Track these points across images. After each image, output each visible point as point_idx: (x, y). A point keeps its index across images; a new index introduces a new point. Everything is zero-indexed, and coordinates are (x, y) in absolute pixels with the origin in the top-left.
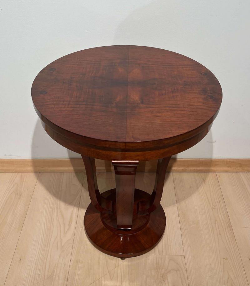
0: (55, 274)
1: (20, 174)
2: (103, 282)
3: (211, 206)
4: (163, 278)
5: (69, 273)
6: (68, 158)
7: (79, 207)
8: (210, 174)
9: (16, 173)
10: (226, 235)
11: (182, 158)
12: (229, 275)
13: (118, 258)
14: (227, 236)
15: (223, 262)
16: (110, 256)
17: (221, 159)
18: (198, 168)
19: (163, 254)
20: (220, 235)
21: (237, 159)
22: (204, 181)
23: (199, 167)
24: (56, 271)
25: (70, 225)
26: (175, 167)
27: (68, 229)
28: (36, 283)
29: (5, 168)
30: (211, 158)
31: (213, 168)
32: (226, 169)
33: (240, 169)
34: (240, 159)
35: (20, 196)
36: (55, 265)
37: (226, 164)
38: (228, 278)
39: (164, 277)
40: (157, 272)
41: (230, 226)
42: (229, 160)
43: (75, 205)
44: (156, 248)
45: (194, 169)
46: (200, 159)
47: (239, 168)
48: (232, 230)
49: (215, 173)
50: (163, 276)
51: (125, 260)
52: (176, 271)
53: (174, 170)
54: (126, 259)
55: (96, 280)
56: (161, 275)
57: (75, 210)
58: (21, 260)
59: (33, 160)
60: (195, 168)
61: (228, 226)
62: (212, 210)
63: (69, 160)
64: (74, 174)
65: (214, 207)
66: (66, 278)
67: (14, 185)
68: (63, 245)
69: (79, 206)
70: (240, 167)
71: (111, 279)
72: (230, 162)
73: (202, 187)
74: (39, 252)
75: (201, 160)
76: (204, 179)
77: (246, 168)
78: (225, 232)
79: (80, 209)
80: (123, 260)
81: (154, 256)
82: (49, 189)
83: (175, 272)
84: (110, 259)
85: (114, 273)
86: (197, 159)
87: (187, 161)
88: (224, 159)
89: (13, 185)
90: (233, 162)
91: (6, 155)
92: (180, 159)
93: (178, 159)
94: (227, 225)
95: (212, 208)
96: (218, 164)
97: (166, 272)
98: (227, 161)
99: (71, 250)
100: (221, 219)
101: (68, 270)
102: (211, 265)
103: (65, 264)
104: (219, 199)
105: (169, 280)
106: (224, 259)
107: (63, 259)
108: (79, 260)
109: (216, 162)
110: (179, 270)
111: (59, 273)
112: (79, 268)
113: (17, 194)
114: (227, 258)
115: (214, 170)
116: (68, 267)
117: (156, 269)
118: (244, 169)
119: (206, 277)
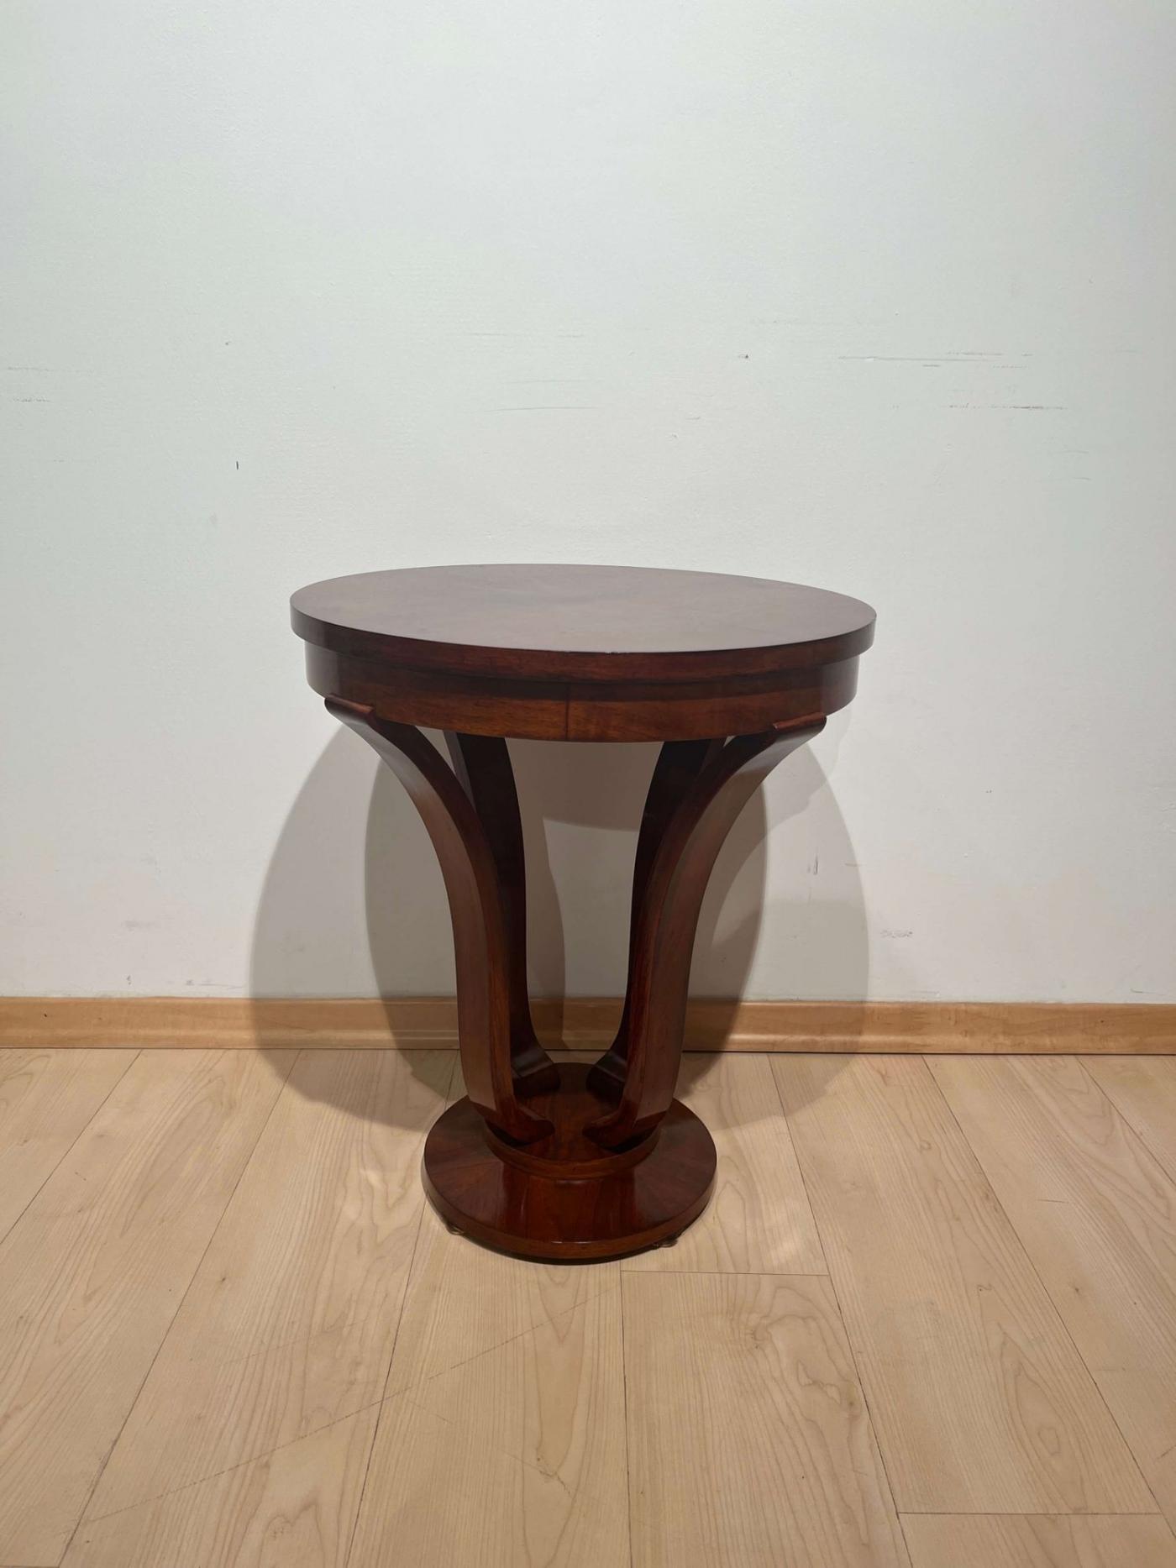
0: (349, 1321)
1: (232, 1053)
3: (914, 1143)
4: (755, 1339)
5: (402, 1321)
8: (904, 1059)
9: (221, 1051)
10: (979, 1221)
11: (800, 998)
12: (1005, 1333)
14: (985, 1225)
15: (979, 1294)
17: (936, 1004)
20: (958, 1219)
21: (992, 1004)
22: (883, 1076)
24: (352, 1313)
25: (405, 1187)
26: (776, 1032)
28: (278, 1347)
29: (182, 1033)
32: (956, 1040)
33: (1005, 1043)
34: (1003, 1004)
35: (232, 1107)
36: (351, 1295)
37: (956, 1022)
38: (1004, 1343)
40: (732, 1320)
41: (989, 1194)
42: (963, 1007)
45: (845, 1043)
47: (1001, 1039)
48: (998, 1207)
49: (920, 1058)
50: (754, 1333)
52: (803, 1319)
53: (735, 1043)
55: (504, 1341)
56: (748, 1331)
58: (224, 1279)
61: (984, 1195)
62: (921, 1152)
65: (926, 1146)
66: (389, 1332)
67: (210, 1081)
68: (379, 1240)
70: (1004, 1033)
71: (561, 1339)
72: (966, 1012)
73: (879, 1094)
77: (1027, 1041)
78: (975, 1213)
81: (717, 1276)
83: (801, 1322)
85: (572, 1322)
86: (853, 1002)
87: (818, 1009)
89: (206, 1081)
90: (979, 1015)
91: (189, 983)
92: (792, 1001)
94: (981, 1192)
95: (919, 1146)
96: (929, 1024)
97: (765, 1322)
98: (957, 1011)
99: (410, 1257)
100: (955, 1176)
101: (398, 1312)
102: (933, 1304)
103: (386, 1295)
104: (942, 1123)
105: (780, 1345)
106: (980, 1288)
107: (379, 1280)
108: (441, 1284)
109: (920, 1013)
110: (814, 1319)
111: (365, 1320)
112: (439, 1307)
113: (222, 1104)
114: (990, 1285)
115: (918, 1045)
116: (400, 1302)
117: (727, 1313)
118: (1019, 1044)
119: (918, 1339)
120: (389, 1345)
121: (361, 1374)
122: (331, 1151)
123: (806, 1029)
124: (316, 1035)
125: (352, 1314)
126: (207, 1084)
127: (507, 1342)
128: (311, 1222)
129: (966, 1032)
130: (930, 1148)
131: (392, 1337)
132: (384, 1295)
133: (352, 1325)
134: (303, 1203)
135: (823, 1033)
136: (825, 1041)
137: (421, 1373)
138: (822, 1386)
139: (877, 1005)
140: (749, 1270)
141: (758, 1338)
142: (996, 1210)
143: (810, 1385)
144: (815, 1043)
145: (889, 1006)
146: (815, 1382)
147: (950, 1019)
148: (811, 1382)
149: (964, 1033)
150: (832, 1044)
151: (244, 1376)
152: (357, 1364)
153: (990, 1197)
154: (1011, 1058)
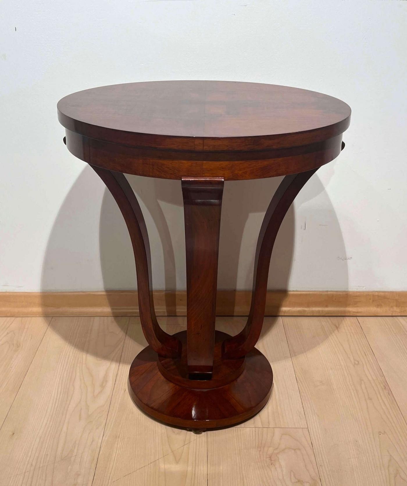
0: (75, 454)
1: (19, 319)
2: (162, 466)
3: (351, 361)
5: (100, 454)
6: (103, 290)
7: (120, 362)
8: (348, 319)
9: (13, 318)
10: (381, 401)
11: (297, 290)
12: (391, 455)
13: (189, 432)
14: (383, 402)
15: (379, 437)
16: (174, 429)
17: (363, 292)
18: (326, 309)
19: (270, 427)
20: (371, 399)
21: (391, 292)
22: (337, 328)
23: (327, 306)
25: (103, 386)
26: (286, 306)
27: (100, 392)
28: (40, 467)
30: (347, 290)
31: (351, 309)
32: (373, 309)
33: (397, 310)
35: (18, 347)
36: (76, 441)
37: (373, 301)
38: (390, 461)
39: (272, 459)
40: (260, 451)
41: (386, 387)
42: (377, 294)
43: (112, 360)
44: (257, 417)
46: (327, 291)
47: (395, 309)
48: (390, 393)
49: (355, 318)
50: (270, 457)
51: (201, 435)
52: (295, 450)
53: (285, 312)
54: (203, 433)
56: (268, 456)
57: (114, 366)
58: (13, 434)
59: (43, 293)
60: (320, 309)
61: (383, 387)
62: (354, 366)
63: (104, 293)
64: (111, 319)
65: (357, 363)
66: (94, 459)
67: (8, 333)
68: (90, 413)
69: (120, 360)
70: (397, 306)
71: (177, 462)
72: (378, 296)
73: (335, 336)
74: (46, 424)
75: (329, 293)
76: (338, 326)
78: (379, 396)
79: (121, 365)
80: (198, 435)
81: (254, 429)
82: (68, 337)
83: (293, 451)
84: (174, 432)
85: (182, 453)
86: (323, 292)
87: (306, 295)
88: (368, 292)
89: (6, 333)
90: (384, 298)
92: (293, 291)
93: (290, 291)
94: (382, 385)
95: (353, 363)
96: (360, 302)
97: (276, 452)
98: (373, 296)
99: (105, 421)
100: (370, 379)
101: (98, 450)
102: (357, 441)
103: (93, 441)
104: (365, 352)
105: (283, 463)
106: (380, 433)
107: (89, 433)
108: (119, 435)
109: (357, 296)
110: (299, 449)
111: (82, 453)
112: (118, 446)
113: (13, 344)
114: (385, 432)
115: (354, 312)
116: (99, 445)
117: (258, 447)
118: (404, 311)
119: (349, 459)
120: (93, 466)
121: (80, 480)
122: (67, 368)
123: (300, 305)
124: (61, 310)
125: (76, 450)
126: (7, 335)
127: (151, 463)
128: (57, 405)
129: (378, 305)
130: (359, 364)
131: (95, 462)
132: (92, 440)
133: (76, 455)
134: (53, 395)
135: (308, 306)
136: (309, 310)
137: (109, 479)
138: (302, 483)
139: (335, 293)
140: (269, 426)
141: (272, 460)
142: (389, 394)
143: (296, 482)
144: (305, 311)
145: (341, 293)
146: (299, 481)
147: (370, 299)
148: (297, 481)
149: (377, 306)
150: (313, 312)
151: (23, 482)
152: (78, 475)
153: (387, 388)
154: (399, 318)
